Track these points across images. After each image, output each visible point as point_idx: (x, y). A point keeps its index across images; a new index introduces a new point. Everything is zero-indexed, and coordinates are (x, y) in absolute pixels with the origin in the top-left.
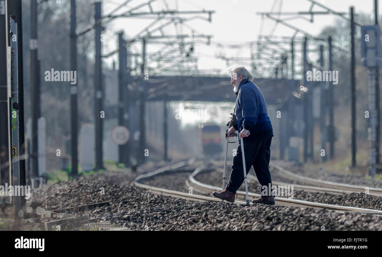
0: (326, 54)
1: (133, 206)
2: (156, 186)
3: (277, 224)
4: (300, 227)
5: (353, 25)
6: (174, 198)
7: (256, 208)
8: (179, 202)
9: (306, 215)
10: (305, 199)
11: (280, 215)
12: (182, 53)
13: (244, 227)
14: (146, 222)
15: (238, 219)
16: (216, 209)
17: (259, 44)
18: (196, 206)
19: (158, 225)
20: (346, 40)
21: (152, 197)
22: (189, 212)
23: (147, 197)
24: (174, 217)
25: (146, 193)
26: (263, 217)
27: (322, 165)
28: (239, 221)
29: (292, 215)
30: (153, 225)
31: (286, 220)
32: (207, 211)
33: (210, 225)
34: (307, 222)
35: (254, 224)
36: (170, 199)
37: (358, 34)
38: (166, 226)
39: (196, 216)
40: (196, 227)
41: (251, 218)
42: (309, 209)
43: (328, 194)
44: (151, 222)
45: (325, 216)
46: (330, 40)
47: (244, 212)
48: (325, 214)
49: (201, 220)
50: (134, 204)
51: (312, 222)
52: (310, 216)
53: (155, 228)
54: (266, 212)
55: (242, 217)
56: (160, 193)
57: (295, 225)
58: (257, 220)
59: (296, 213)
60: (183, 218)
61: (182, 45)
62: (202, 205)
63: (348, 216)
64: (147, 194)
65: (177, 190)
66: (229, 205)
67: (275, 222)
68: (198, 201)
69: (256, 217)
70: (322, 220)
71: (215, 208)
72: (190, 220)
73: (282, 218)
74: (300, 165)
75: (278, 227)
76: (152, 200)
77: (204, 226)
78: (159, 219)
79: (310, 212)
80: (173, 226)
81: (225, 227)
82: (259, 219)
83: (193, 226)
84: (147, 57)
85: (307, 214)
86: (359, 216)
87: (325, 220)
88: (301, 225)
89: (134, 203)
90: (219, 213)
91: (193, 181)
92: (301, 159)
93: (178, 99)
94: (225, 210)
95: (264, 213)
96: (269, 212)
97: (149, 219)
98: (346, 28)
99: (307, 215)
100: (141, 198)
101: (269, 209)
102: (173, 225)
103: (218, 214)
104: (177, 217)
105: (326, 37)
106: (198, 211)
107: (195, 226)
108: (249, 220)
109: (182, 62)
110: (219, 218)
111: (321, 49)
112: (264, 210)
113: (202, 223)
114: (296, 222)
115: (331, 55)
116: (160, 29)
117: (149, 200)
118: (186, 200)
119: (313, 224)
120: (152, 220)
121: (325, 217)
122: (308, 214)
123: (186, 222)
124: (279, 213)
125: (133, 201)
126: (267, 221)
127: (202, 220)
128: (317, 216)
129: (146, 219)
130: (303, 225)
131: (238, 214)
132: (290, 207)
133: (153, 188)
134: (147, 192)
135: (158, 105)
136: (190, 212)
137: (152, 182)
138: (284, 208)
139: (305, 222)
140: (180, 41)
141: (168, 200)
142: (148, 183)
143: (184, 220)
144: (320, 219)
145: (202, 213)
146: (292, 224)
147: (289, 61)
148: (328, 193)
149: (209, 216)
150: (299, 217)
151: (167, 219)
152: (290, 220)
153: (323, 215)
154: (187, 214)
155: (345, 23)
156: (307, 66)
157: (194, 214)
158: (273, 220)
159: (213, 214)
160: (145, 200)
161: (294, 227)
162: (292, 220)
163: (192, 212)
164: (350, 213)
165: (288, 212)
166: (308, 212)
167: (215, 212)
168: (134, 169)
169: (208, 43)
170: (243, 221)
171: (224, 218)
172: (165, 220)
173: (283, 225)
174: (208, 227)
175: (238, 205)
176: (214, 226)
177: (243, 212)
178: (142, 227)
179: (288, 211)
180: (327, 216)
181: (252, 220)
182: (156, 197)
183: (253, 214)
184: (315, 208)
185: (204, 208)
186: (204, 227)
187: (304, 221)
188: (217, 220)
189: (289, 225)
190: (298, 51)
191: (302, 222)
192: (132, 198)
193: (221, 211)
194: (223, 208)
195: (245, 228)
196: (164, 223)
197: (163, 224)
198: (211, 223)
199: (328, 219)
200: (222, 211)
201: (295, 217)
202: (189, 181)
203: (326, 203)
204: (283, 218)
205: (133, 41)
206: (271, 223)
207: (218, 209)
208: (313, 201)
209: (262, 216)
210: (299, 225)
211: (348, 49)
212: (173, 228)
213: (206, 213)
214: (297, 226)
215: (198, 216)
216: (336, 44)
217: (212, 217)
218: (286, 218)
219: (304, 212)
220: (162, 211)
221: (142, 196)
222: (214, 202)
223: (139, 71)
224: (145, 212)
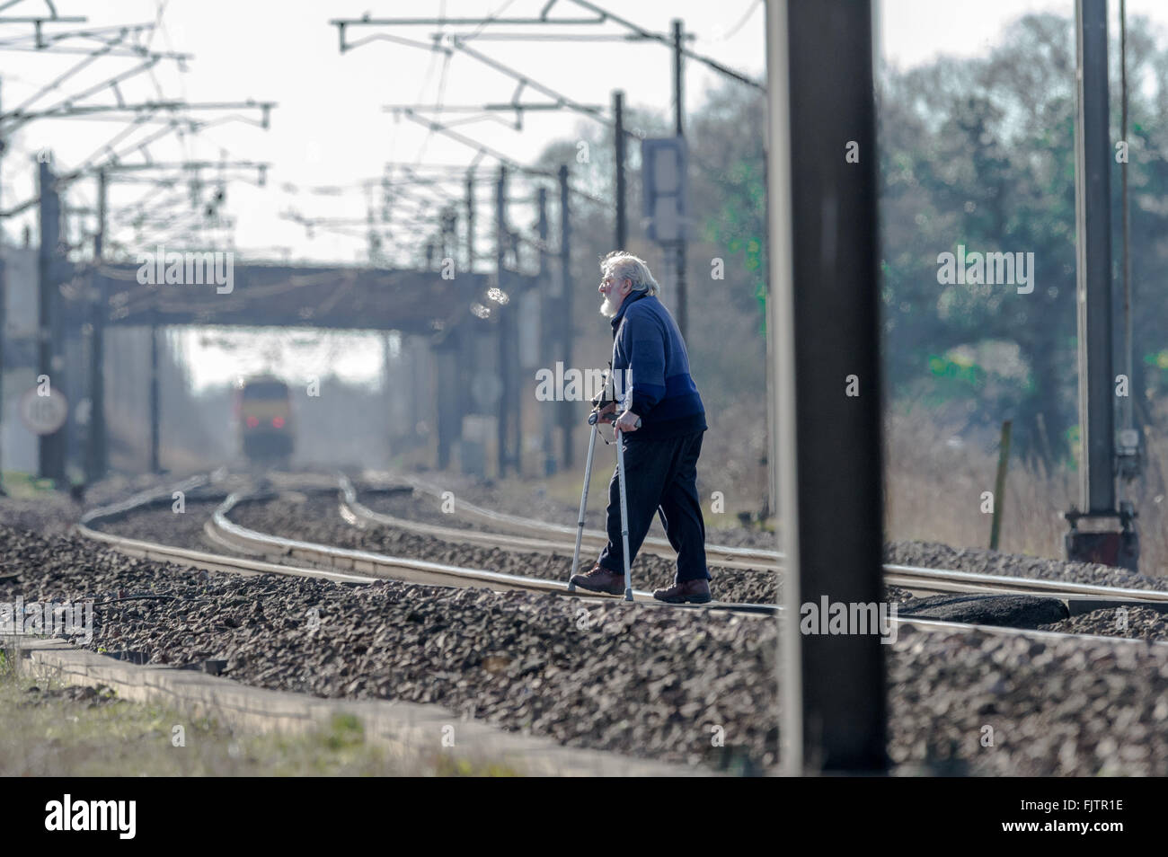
0: (554, 208)
1: (78, 585)
2: (134, 536)
3: (435, 630)
4: (492, 637)
5: (620, 135)
6: (179, 566)
7: (382, 592)
8: (190, 577)
9: (506, 609)
10: (502, 571)
11: (442, 610)
12: (195, 204)
13: (353, 638)
14: (108, 626)
15: (339, 618)
16: (284, 593)
17: (386, 183)
18: (234, 586)
19: (141, 634)
20: (602, 172)
21: (123, 564)
22: (215, 602)
23: (110, 563)
24: (179, 613)
25: (110, 555)
26: (400, 614)
27: (543, 485)
28: (341, 624)
29: (472, 607)
30: (128, 634)
31: (458, 620)
32: (260, 598)
33: (267, 634)
34: (511, 625)
35: (378, 631)
36: (168, 567)
37: (635, 160)
38: (160, 635)
39: (233, 612)
40: (235, 639)
41: (370, 615)
42: (514, 594)
43: (561, 556)
44: (120, 627)
45: (554, 610)
46: (564, 174)
47: (353, 601)
48: (555, 606)
49: (245, 622)
50: (80, 581)
51: (523, 627)
52: (518, 611)
53: (130, 642)
54: (408, 602)
55: (348, 614)
56: (141, 555)
57: (482, 632)
58: (384, 620)
59: (483, 604)
60: (202, 615)
61: (197, 186)
62: (248, 584)
63: (613, 611)
64: (112, 557)
65: (185, 546)
66: (315, 584)
67: (429, 627)
68: (238, 575)
69: (384, 614)
70: (547, 620)
71: (280, 591)
72: (219, 620)
73: (447, 616)
74: (490, 485)
75: (438, 638)
76: (124, 572)
77: (252, 635)
78: (142, 617)
79: (516, 602)
80: (175, 637)
81: (305, 638)
82: (390, 617)
83: (227, 635)
84: (110, 217)
85: (508, 607)
86: (639, 611)
87: (555, 621)
88: (495, 634)
89: (79, 577)
90: (291, 603)
91: (223, 523)
92: (492, 471)
93: (185, 319)
94: (307, 597)
95: (403, 605)
96: (414, 602)
97: (118, 618)
98: (604, 145)
99: (511, 609)
100: (97, 567)
101: (414, 593)
102: (176, 633)
103: (289, 607)
104: (186, 612)
105: (553, 167)
106: (239, 598)
107: (232, 636)
108: (366, 621)
109: (196, 227)
110: (291, 615)
111: (541, 197)
112: (403, 595)
113: (250, 628)
114: (484, 626)
115: (566, 211)
116: (142, 146)
117: (116, 572)
118: (207, 571)
119: (526, 631)
120: (125, 620)
121: (555, 614)
122: (514, 606)
123: (209, 625)
124: (439, 605)
125: (77, 575)
126: (412, 623)
127: (248, 621)
128: (535, 612)
129: (110, 618)
130: (499, 633)
131: (337, 605)
132: (467, 588)
133: (125, 541)
134: (111, 550)
135: (138, 336)
136: (219, 602)
137: (121, 527)
138: (451, 593)
139: (505, 626)
140: (190, 175)
141: (164, 572)
142: (112, 528)
143: (204, 620)
144: (542, 618)
145: (249, 604)
146: (471, 631)
147: (462, 226)
148: (559, 554)
149: (266, 612)
150: (491, 614)
151: (162, 618)
152: (466, 621)
153: (550, 608)
154: (212, 606)
155: (599, 132)
156: (507, 237)
157: (229, 606)
158: (426, 622)
159: (275, 606)
160: (107, 571)
161: (478, 638)
162: (472, 620)
163: (223, 602)
164: (617, 604)
165: (462, 602)
166: (513, 600)
167: (282, 601)
168: (77, 493)
169: (261, 182)
170: (351, 623)
171: (303, 616)
172: (156, 621)
173: (451, 635)
174: (264, 637)
175: (338, 583)
176: (280, 637)
177: (349, 601)
178: (101, 637)
179: (462, 598)
180: (560, 611)
181: (374, 619)
182: (134, 562)
183: (375, 605)
184: (529, 592)
185: (252, 591)
186: (254, 639)
187: (502, 623)
188: (287, 621)
189: (465, 633)
190: (484, 202)
191: (498, 626)
192: (74, 566)
193: (294, 598)
194: (302, 590)
195: (356, 640)
196: (155, 629)
197: (153, 629)
198: (270, 628)
199: (562, 619)
200: (298, 598)
201: (479, 614)
202: (215, 526)
203: (555, 578)
204: (451, 615)
205: (75, 176)
206: (420, 628)
207: (288, 593)
208: (522, 574)
209: (397, 611)
210: (490, 632)
211: (610, 198)
212: (177, 639)
213: (259, 604)
214: (486, 636)
215: (239, 612)
216: (578, 184)
217: (272, 614)
218: (459, 615)
219: (501, 602)
220: (150, 598)
221: (98, 560)
222: (278, 577)
223: (89, 252)
224: (107, 600)
